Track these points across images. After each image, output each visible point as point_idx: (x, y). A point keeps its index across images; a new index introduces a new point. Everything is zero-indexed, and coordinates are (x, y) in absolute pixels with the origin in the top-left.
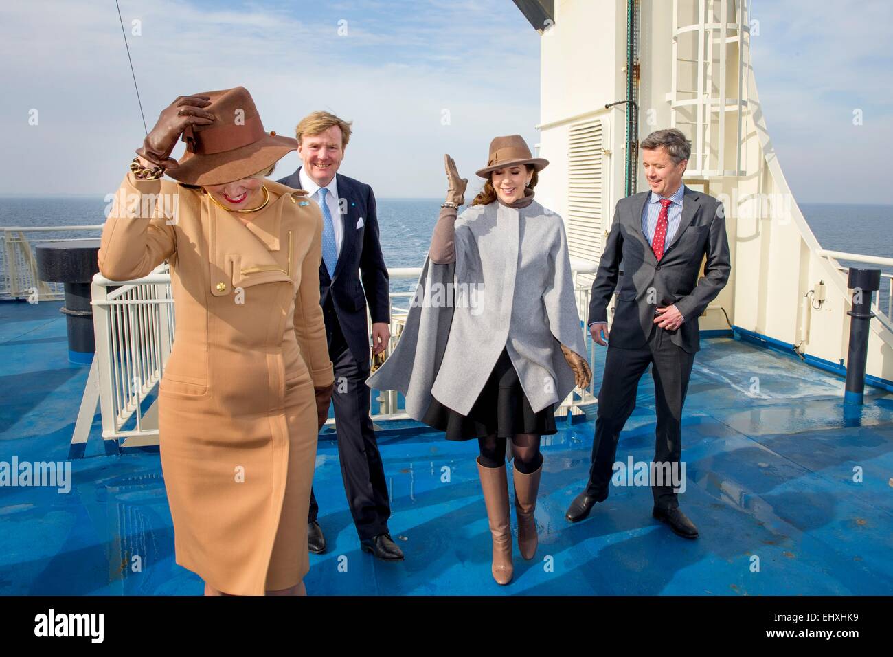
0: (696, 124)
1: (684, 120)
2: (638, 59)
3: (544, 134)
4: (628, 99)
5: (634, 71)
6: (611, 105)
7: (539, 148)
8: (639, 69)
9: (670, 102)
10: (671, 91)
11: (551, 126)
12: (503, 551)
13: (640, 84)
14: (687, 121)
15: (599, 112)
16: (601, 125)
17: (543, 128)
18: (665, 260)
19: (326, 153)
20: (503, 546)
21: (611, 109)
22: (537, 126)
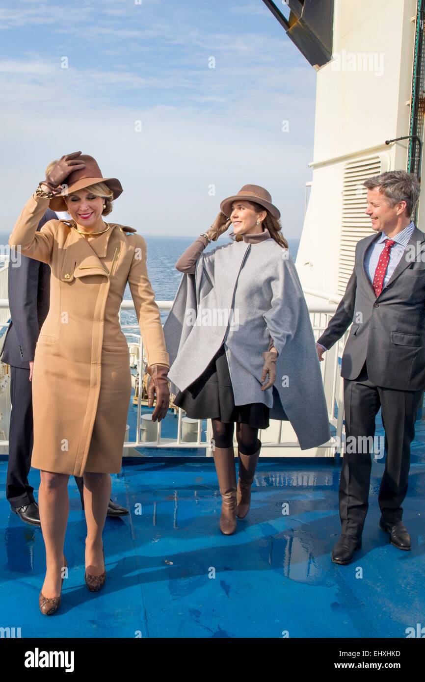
2: (424, 92)
3: (316, 172)
4: (411, 135)
5: (419, 104)
6: (392, 141)
7: (310, 186)
8: (424, 103)
11: (325, 164)
12: (230, 510)
15: (378, 149)
16: (380, 162)
17: (316, 166)
18: (380, 300)
20: (230, 506)
21: (392, 145)
22: (310, 164)
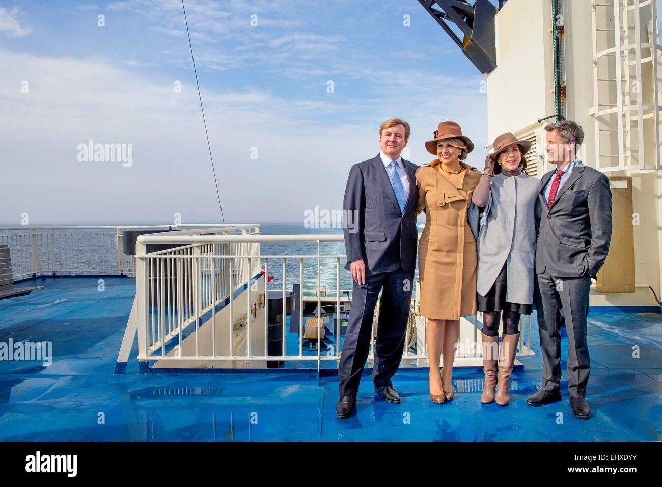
0: (617, 131)
1: (606, 128)
2: (564, 82)
4: (557, 114)
5: (561, 91)
6: (542, 120)
8: (565, 90)
9: (593, 115)
10: (593, 106)
13: (567, 102)
14: (608, 129)
18: (552, 212)
19: (394, 138)
21: (543, 123)
